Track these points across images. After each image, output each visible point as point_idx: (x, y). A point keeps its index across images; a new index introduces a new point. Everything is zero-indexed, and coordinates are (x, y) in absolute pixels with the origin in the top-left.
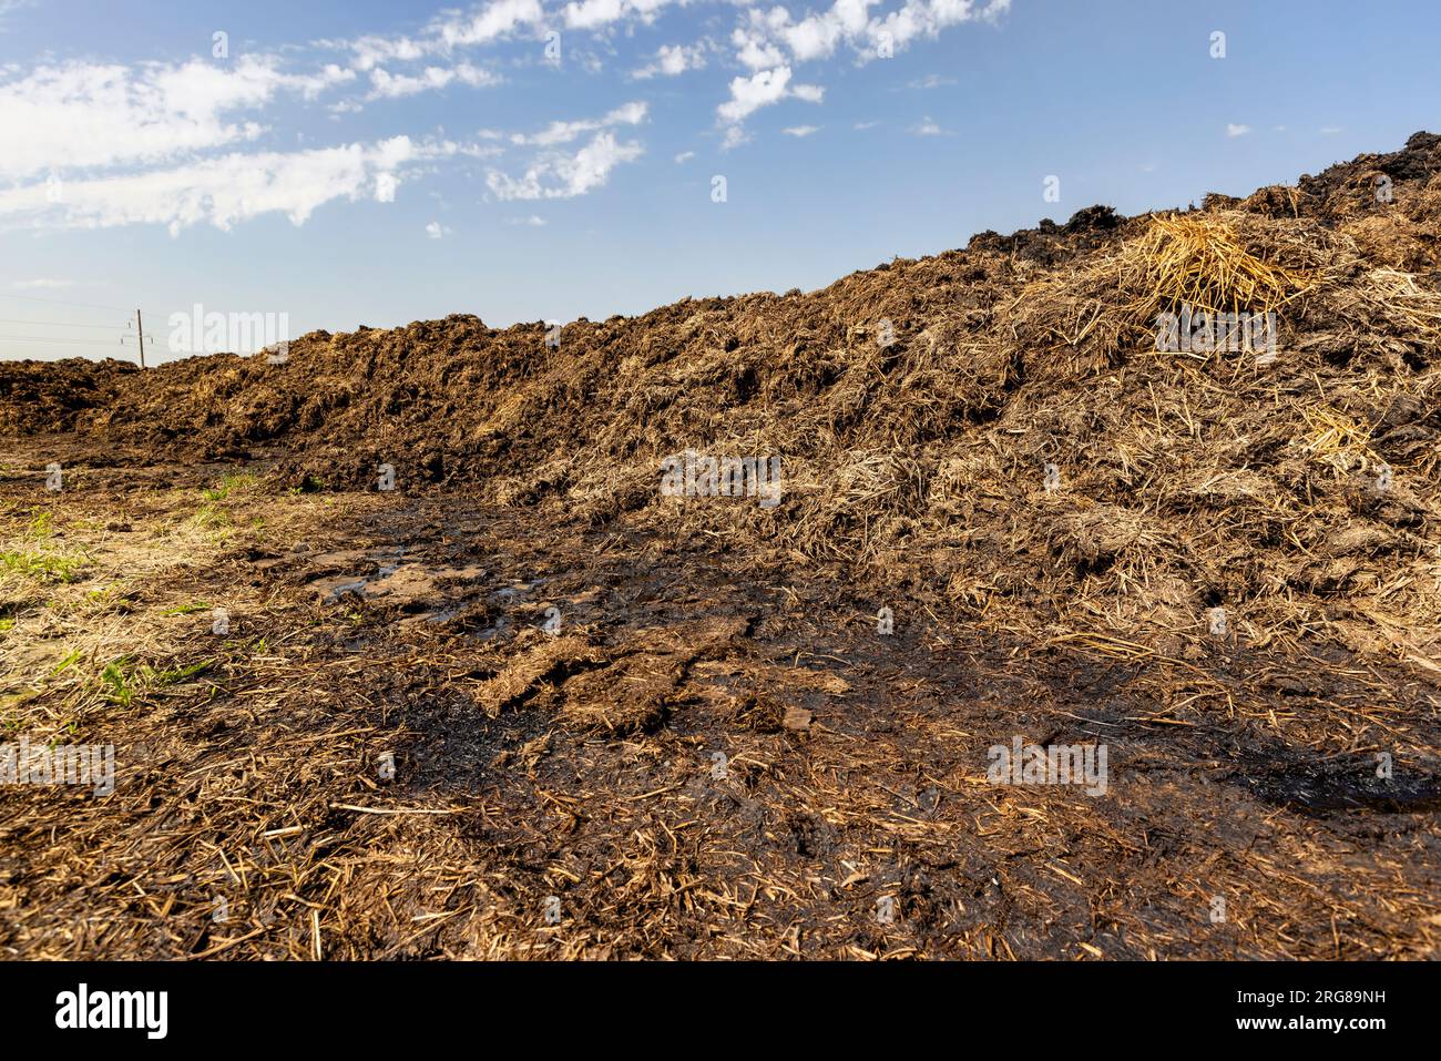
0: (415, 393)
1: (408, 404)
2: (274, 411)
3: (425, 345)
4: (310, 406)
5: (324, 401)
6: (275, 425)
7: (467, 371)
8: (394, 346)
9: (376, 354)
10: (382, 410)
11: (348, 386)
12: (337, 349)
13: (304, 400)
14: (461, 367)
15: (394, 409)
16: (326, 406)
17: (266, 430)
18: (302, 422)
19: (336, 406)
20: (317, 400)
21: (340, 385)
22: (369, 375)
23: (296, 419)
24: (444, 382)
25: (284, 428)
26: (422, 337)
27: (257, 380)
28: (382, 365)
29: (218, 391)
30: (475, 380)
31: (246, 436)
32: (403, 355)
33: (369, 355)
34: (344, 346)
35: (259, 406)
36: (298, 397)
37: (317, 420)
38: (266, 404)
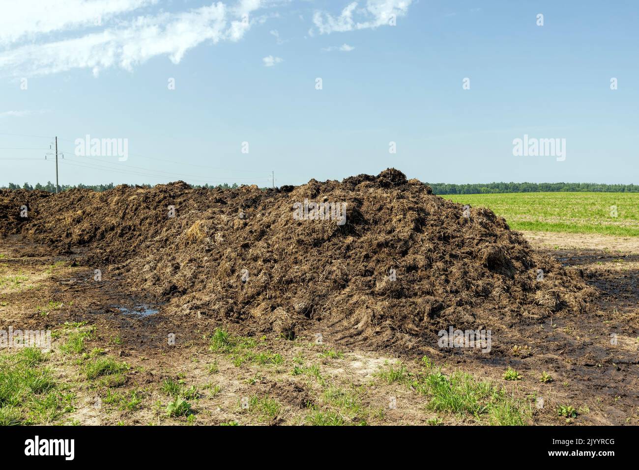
0: (130, 229)
1: (127, 233)
2: (88, 233)
3: (145, 205)
4: (101, 230)
5: (106, 228)
6: (88, 238)
7: (148, 221)
8: (134, 205)
9: (127, 208)
10: (117, 235)
11: (115, 223)
12: (115, 205)
13: (99, 228)
14: (147, 219)
15: (121, 235)
16: (106, 231)
17: (84, 241)
18: (97, 237)
19: (109, 230)
20: (103, 228)
21: (112, 222)
22: (123, 218)
23: (95, 236)
24: (140, 224)
25: (91, 240)
26: (145, 201)
27: (88, 215)
28: (128, 213)
29: (73, 221)
30: (150, 224)
31: (77, 243)
32: (136, 209)
33: (124, 209)
34: (118, 204)
35: (83, 231)
36: (97, 227)
37: (103, 236)
38: (85, 230)
